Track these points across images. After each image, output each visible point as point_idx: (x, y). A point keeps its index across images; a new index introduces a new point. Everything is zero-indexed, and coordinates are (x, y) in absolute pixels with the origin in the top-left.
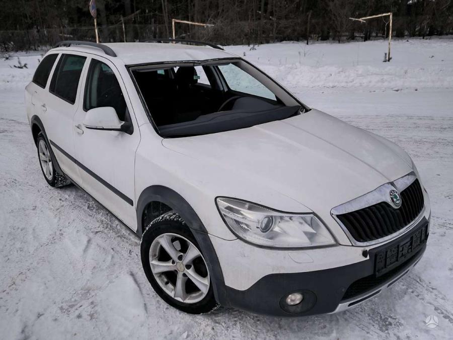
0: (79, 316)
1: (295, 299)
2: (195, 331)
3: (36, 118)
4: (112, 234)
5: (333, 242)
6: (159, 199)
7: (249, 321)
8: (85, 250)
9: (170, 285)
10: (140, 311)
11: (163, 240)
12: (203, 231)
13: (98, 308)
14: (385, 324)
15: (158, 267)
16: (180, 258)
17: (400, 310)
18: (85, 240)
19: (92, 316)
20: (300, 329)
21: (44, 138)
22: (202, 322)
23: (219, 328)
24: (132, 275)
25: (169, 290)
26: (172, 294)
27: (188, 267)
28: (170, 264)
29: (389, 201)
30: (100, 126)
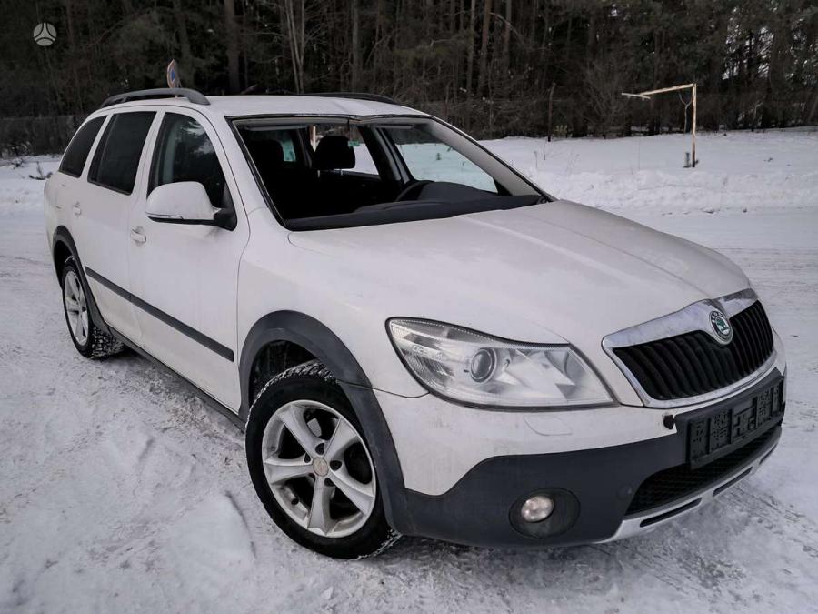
0: (126, 565)
1: (536, 508)
2: (348, 587)
3: (62, 230)
4: (194, 431)
5: (607, 399)
6: (282, 335)
7: (450, 571)
8: (142, 457)
9: (301, 506)
10: (244, 554)
11: (289, 416)
12: (364, 384)
13: (163, 553)
14: (711, 575)
15: (278, 470)
16: (320, 449)
17: (739, 549)
18: (142, 442)
19: (149, 566)
20: (548, 584)
21: (76, 266)
22: (360, 573)
23: (392, 582)
24: (229, 495)
25: (298, 515)
26: (303, 523)
27: (335, 465)
28: (301, 462)
29: (709, 329)
30: (176, 214)
